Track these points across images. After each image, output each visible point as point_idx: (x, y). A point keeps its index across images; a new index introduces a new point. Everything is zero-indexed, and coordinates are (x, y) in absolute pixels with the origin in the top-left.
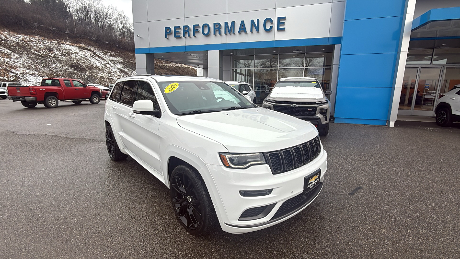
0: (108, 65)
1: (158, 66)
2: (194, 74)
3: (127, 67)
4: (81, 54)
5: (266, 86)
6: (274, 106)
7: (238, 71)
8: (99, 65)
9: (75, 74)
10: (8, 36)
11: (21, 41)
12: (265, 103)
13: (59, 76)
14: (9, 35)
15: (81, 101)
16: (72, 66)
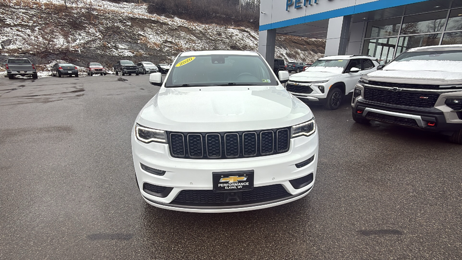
4: (240, 36)
6: (365, 88)
10: (197, 27)
11: (203, 29)
14: (197, 25)
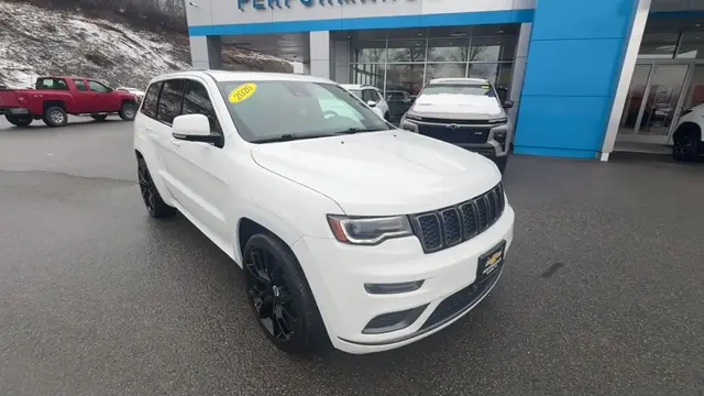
0: (149, 56)
1: (232, 58)
2: (289, 70)
3: (180, 59)
4: (103, 36)
5: (405, 93)
6: (420, 126)
7: (360, 67)
8: (134, 56)
9: (96, 71)
12: (404, 121)
13: (69, 73)
15: (105, 116)
16: (89, 57)
